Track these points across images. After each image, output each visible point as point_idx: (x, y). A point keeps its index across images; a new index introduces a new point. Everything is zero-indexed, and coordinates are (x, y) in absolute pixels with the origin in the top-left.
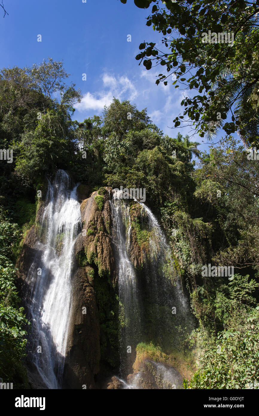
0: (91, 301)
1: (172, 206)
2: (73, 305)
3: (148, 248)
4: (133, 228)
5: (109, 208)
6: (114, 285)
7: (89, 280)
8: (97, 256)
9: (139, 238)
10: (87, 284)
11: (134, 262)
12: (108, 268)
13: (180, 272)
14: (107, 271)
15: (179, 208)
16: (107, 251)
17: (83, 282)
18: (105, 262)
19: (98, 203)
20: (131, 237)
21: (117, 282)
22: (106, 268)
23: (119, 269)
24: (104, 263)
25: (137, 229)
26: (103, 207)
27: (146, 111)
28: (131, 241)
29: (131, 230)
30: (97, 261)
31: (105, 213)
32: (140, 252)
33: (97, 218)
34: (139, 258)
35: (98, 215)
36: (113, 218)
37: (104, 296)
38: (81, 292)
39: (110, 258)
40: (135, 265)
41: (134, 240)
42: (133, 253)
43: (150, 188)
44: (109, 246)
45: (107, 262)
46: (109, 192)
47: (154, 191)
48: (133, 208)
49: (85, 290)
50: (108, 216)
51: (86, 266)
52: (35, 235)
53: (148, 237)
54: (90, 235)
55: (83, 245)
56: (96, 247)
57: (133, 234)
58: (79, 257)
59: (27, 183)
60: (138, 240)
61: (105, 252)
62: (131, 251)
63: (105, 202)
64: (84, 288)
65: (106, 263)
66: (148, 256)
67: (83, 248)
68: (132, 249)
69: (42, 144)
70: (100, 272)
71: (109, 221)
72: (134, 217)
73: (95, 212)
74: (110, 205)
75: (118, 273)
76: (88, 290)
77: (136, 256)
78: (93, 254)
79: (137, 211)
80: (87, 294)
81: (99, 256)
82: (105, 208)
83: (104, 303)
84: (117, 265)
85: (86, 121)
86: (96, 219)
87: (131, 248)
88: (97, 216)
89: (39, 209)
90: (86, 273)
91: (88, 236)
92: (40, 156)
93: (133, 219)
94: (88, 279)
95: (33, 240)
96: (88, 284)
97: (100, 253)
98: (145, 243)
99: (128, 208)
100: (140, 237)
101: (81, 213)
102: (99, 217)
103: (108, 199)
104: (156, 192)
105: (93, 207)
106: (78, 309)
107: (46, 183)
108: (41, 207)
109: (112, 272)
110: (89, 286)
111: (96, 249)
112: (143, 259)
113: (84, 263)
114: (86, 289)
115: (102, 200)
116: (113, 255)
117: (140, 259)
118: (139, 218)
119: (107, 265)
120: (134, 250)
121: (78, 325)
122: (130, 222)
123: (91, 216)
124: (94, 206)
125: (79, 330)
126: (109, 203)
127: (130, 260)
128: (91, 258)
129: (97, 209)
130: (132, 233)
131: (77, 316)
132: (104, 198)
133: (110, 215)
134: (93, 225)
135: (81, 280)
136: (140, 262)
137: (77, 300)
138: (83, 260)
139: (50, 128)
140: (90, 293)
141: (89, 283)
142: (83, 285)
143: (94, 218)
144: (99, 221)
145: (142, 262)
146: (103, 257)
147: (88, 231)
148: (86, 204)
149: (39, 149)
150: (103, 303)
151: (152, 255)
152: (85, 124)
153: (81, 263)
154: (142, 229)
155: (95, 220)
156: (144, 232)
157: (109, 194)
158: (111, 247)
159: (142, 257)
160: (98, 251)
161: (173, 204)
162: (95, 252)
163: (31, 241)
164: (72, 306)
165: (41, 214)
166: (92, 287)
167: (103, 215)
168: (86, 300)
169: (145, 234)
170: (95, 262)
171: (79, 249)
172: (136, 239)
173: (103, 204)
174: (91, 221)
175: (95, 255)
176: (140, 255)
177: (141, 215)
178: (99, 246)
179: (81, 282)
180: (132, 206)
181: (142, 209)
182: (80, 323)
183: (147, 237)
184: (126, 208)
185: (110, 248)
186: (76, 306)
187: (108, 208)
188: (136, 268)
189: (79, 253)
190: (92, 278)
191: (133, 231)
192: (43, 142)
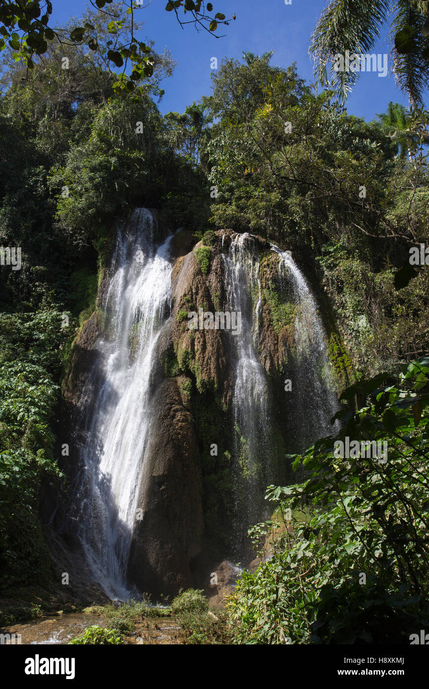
0: (184, 436)
1: (335, 250)
2: (151, 445)
3: (293, 335)
4: (265, 301)
5: (221, 268)
6: (225, 408)
7: (183, 400)
8: (193, 357)
9: (275, 318)
10: (178, 407)
11: (265, 363)
12: (214, 378)
13: (353, 377)
14: (211, 383)
15: (350, 253)
16: (213, 346)
17: (172, 404)
18: (208, 367)
19: (201, 262)
20: (261, 318)
21: (231, 400)
22: (210, 378)
23: (235, 377)
24: (205, 369)
25: (272, 303)
26: (209, 267)
27: (296, 69)
28: (261, 326)
29: (262, 306)
30: (195, 365)
31: (213, 277)
32: (277, 343)
33: (197, 288)
34: (276, 356)
35: (200, 283)
36: (228, 285)
37: (212, 426)
38: (166, 422)
39: (217, 360)
40: (267, 368)
41: (266, 324)
42: (264, 347)
43: (292, 221)
44: (216, 337)
45: (212, 366)
46: (223, 238)
47: (300, 227)
48: (265, 263)
49: (173, 417)
50: (218, 282)
51: (178, 375)
52: (96, 328)
53: (293, 315)
54: (183, 321)
55: (171, 339)
56: (193, 341)
57: (265, 313)
58: (164, 361)
59: (80, 239)
60: (274, 322)
61: (209, 348)
62: (261, 343)
63: (214, 258)
64: (172, 413)
65: (210, 369)
66: (292, 350)
67: (172, 345)
68: (263, 341)
69: (99, 165)
70: (198, 384)
71: (218, 293)
72: (267, 279)
73: (194, 278)
74: (222, 263)
75: (234, 384)
76: (179, 417)
77: (270, 353)
78: (187, 353)
79: (272, 268)
80: (177, 424)
81: (197, 358)
82: (213, 268)
83: (213, 439)
84: (233, 370)
85: (190, 111)
86: (194, 291)
87: (261, 339)
88: (197, 285)
89: (102, 283)
90: (177, 389)
91: (180, 322)
92: (96, 187)
93: (264, 285)
94: (180, 399)
95: (92, 337)
96: (181, 407)
97: (199, 352)
98: (288, 326)
99: (257, 265)
100: (277, 317)
101: (172, 282)
102: (201, 286)
103: (221, 252)
104: (303, 229)
105: (192, 270)
106: (158, 450)
107: (114, 236)
108: (104, 279)
109: (221, 384)
110: (181, 410)
111: (193, 345)
112: (281, 357)
113: (174, 371)
114: (175, 415)
115: (207, 255)
116: (224, 352)
117: (278, 357)
118: (275, 280)
119: (212, 371)
120: (267, 341)
121: (159, 477)
122: (260, 290)
123: (186, 287)
124: (192, 268)
125: (160, 485)
126: (222, 258)
127: (258, 361)
128: (184, 362)
129: (198, 273)
130: (263, 310)
131: (157, 461)
132: (213, 250)
133: (221, 282)
134: (188, 301)
135: (168, 401)
136: (276, 362)
137: (157, 435)
138: (173, 365)
139: (113, 133)
140: (183, 421)
141: (182, 405)
142: (170, 409)
143: (192, 289)
144: (200, 294)
145: (280, 362)
146: (204, 357)
147: (180, 313)
148: (181, 265)
149: (94, 175)
150: (211, 438)
151: (300, 348)
152: (189, 116)
153: (169, 372)
154: (281, 300)
155: (192, 292)
156: (286, 307)
157: (221, 242)
158: (222, 339)
159: (280, 353)
160: (196, 348)
161: (337, 248)
162: (190, 349)
163: (88, 339)
164: (148, 445)
165: (104, 292)
166: (189, 411)
167: (210, 282)
168: (175, 433)
169: (288, 310)
170: (191, 367)
171: (164, 346)
172: (271, 321)
173: (209, 262)
174: (185, 295)
175: (190, 354)
176: (278, 349)
177: (278, 275)
178: (198, 338)
179: (167, 404)
180: (264, 259)
181: (280, 264)
182: (161, 473)
183: (290, 316)
184: (254, 265)
185: (218, 340)
186: (156, 444)
187: (219, 269)
188: (268, 373)
189: (164, 354)
190: (188, 396)
191: (265, 307)
192: (101, 162)
